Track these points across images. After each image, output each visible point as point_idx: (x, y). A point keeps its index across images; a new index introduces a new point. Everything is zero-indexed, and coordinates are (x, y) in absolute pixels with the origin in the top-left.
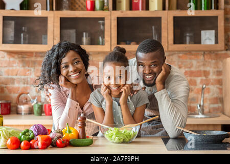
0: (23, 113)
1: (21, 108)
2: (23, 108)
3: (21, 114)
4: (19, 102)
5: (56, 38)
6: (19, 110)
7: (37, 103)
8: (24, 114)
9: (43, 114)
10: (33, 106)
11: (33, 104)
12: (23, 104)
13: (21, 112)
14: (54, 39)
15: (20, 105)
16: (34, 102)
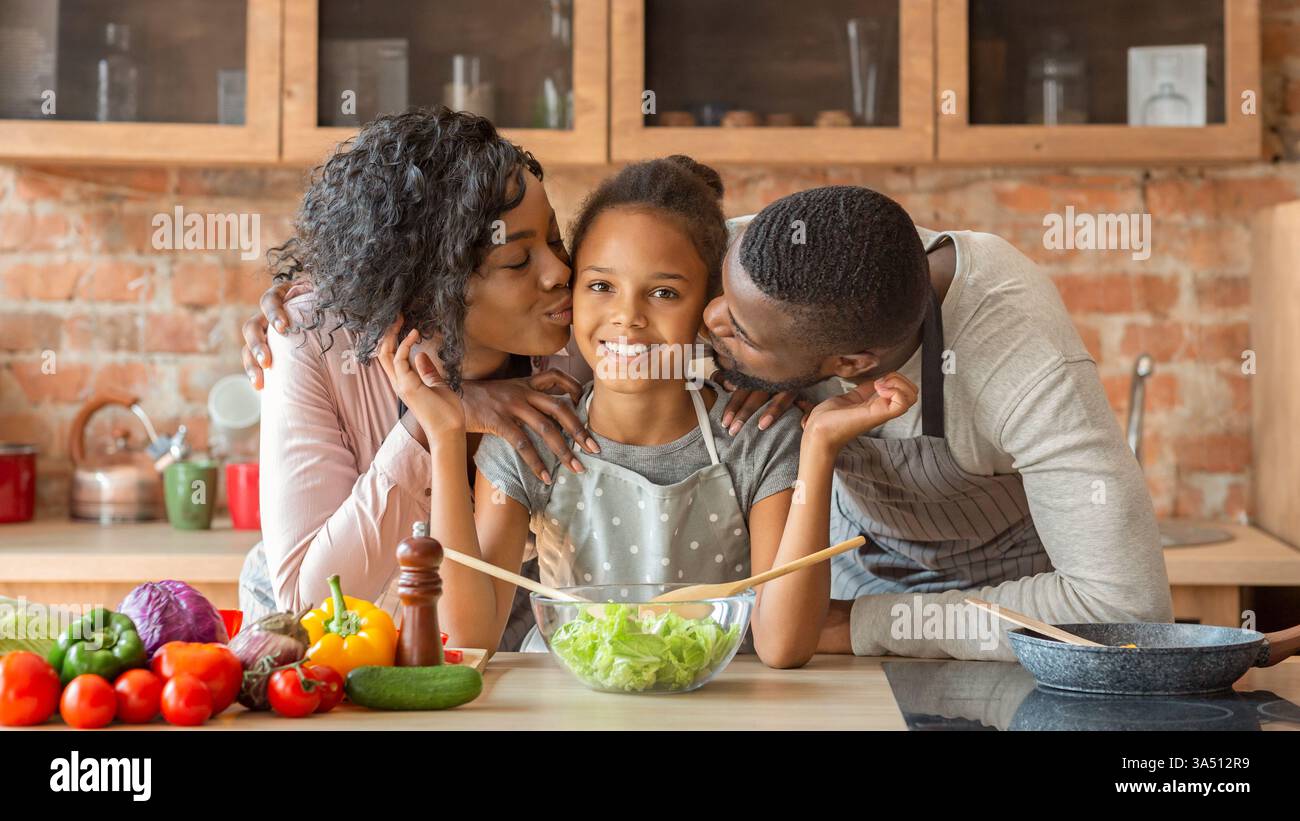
0: (106, 513)
1: (98, 490)
2: (107, 485)
3: (92, 520)
4: (82, 450)
5: (295, 88)
6: (84, 496)
7: (185, 457)
8: (114, 519)
9: (217, 523)
10: (161, 476)
11: (162, 464)
12: (109, 463)
13: (91, 510)
14: (284, 92)
15: (91, 468)
16: (167, 451)
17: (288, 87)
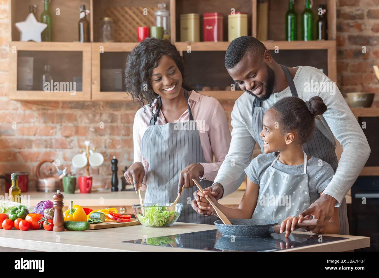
0: (46, 189)
1: (44, 183)
2: (47, 183)
3: (43, 191)
4: (39, 174)
5: (95, 82)
6: (41, 185)
7: (66, 175)
8: (49, 191)
9: (76, 192)
10: (61, 180)
11: (61, 177)
12: (47, 177)
13: (43, 189)
14: (92, 83)
15: (42, 178)
16: (62, 174)
17: (93, 81)
